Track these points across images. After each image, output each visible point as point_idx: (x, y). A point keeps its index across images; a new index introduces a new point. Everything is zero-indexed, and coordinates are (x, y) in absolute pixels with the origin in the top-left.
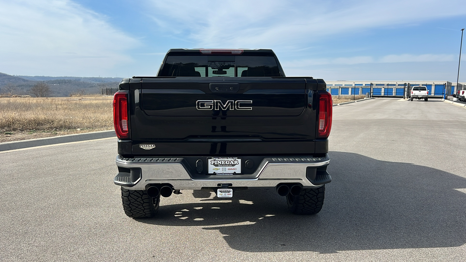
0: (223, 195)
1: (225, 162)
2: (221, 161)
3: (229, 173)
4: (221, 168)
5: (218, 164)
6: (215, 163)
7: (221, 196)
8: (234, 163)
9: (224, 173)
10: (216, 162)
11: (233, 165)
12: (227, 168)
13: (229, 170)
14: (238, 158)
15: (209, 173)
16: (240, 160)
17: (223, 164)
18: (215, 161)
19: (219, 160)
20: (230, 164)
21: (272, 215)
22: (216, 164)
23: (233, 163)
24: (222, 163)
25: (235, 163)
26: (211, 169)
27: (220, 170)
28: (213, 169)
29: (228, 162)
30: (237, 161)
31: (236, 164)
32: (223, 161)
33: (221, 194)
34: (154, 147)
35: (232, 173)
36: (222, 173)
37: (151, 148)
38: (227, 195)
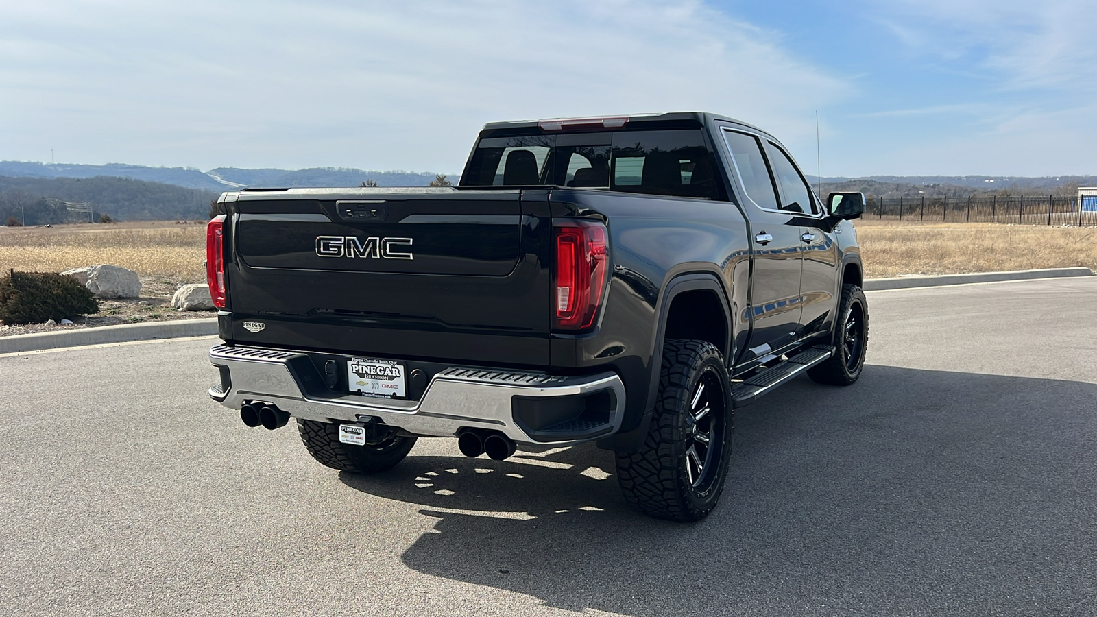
0: (349, 439)
1: (376, 370)
2: (369, 367)
3: (385, 395)
4: (369, 381)
5: (364, 372)
6: (358, 370)
7: (345, 439)
8: (392, 373)
9: (376, 394)
10: (360, 367)
11: (391, 378)
12: (381, 382)
13: (384, 388)
14: (398, 364)
15: (350, 390)
16: (401, 368)
17: (372, 373)
18: (358, 365)
19: (366, 364)
20: (385, 374)
21: (596, 509)
22: (360, 371)
23: (390, 374)
24: (370, 371)
25: (394, 375)
26: (354, 382)
27: (368, 385)
28: (357, 383)
29: (380, 370)
30: (397, 370)
31: (396, 376)
32: (372, 368)
33: (346, 437)
34: (263, 328)
35: (390, 396)
36: (372, 394)
37: (259, 330)
38: (355, 440)
